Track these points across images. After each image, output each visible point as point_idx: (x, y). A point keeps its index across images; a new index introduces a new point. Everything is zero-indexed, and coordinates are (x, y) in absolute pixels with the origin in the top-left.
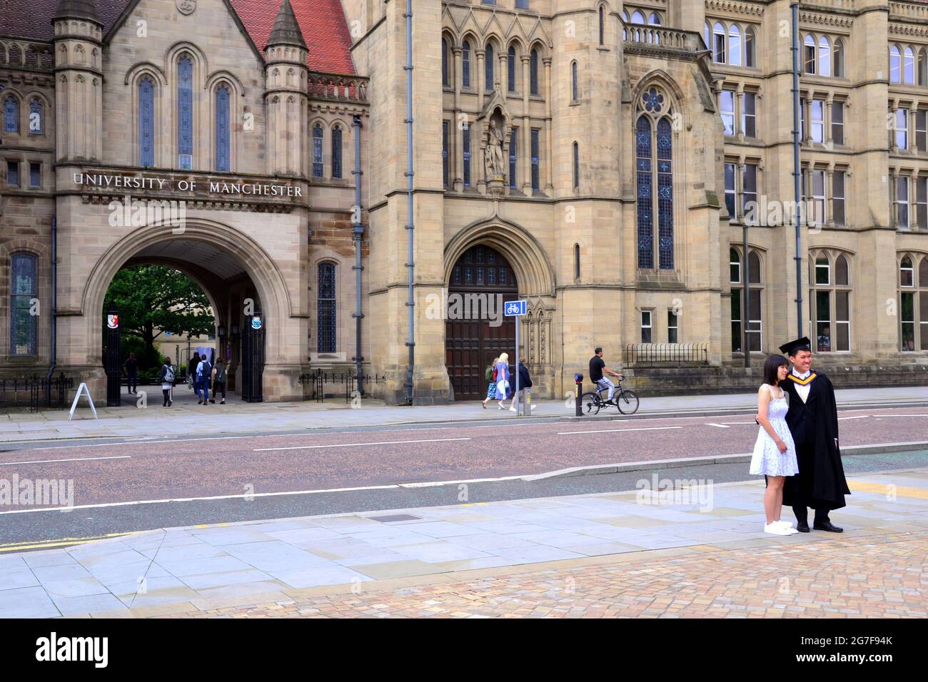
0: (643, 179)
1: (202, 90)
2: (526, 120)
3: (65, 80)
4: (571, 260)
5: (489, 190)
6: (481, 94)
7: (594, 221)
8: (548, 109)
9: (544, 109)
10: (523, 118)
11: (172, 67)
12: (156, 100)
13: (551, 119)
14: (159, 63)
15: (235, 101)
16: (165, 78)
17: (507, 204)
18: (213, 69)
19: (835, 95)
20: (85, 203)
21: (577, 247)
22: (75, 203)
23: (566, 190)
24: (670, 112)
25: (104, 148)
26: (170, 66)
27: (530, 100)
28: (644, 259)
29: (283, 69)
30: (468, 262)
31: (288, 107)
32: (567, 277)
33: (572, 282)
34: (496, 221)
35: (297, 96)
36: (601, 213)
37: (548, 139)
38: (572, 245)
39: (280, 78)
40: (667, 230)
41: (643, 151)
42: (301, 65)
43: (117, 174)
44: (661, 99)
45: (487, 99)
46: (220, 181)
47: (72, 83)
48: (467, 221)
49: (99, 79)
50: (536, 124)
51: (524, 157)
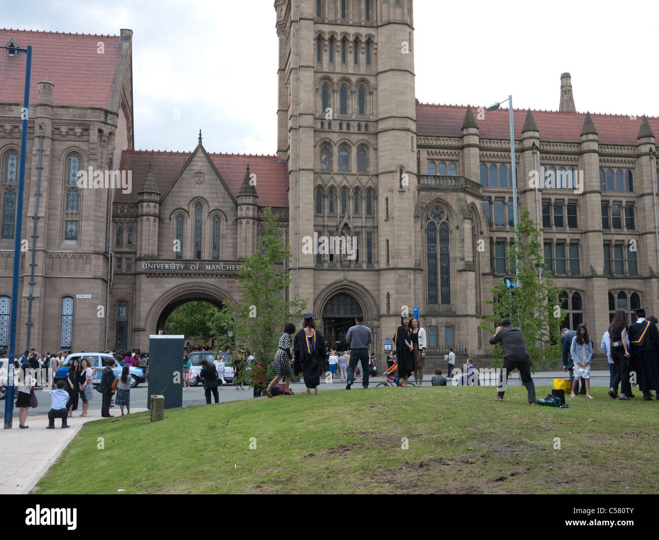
0: (431, 257)
1: (206, 219)
2: (364, 229)
3: (142, 221)
4: (385, 300)
5: (341, 266)
6: (339, 216)
7: (396, 281)
8: (376, 222)
9: (374, 221)
10: (362, 227)
11: (192, 210)
12: (185, 226)
13: (377, 227)
14: (186, 208)
15: (223, 223)
16: (189, 216)
17: (352, 273)
18: (211, 209)
19: (569, 200)
20: (148, 277)
21: (388, 294)
22: (143, 277)
23: (383, 265)
24: (447, 219)
25: (158, 250)
26: (191, 209)
27: (366, 218)
28: (432, 299)
29: (244, 207)
30: (335, 302)
31: (246, 226)
32: (384, 310)
33: (385, 313)
34: (346, 281)
35: (251, 221)
36: (400, 276)
37: (376, 237)
38: (386, 293)
39: (243, 212)
40: (446, 282)
41: (431, 240)
42: (253, 205)
43: (163, 263)
44: (442, 212)
45: (341, 219)
46: (211, 264)
47: (144, 222)
48: (329, 282)
49: (157, 219)
50: (369, 230)
51: (362, 247)
